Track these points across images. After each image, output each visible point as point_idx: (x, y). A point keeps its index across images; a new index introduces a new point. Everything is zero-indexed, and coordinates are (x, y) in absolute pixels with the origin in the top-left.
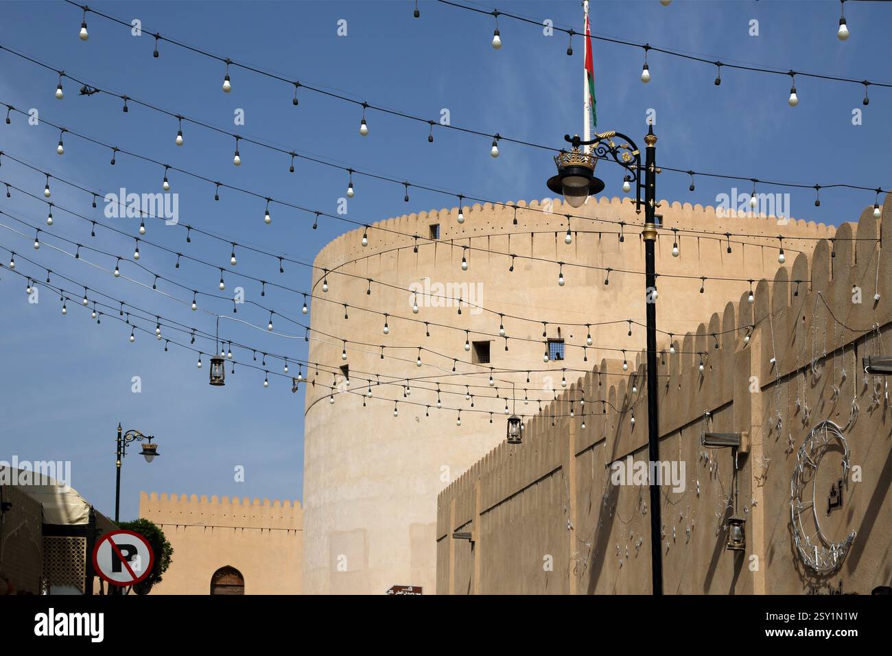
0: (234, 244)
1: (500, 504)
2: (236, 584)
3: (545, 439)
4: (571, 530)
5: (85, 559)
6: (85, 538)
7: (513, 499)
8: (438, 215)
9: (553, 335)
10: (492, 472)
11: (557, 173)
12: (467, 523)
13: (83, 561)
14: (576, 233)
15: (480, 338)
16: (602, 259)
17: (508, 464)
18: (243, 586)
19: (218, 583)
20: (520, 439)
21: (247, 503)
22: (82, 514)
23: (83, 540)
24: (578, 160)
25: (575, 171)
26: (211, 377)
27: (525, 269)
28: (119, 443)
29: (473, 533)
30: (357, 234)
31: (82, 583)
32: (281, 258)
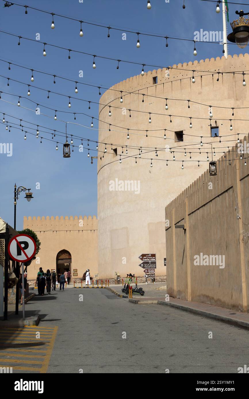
0: (77, 82)
1: (198, 209)
2: (68, 258)
3: (222, 174)
4: (240, 219)
5: (4, 250)
6: (4, 239)
7: (206, 206)
8: (156, 72)
9: (214, 125)
10: (194, 193)
11: (232, 32)
12: (181, 220)
13: (3, 251)
14: (222, 73)
15: (178, 130)
16: (235, 85)
17: (202, 188)
18: (71, 259)
19: (59, 258)
20: (216, 173)
21: (72, 219)
22: (3, 227)
23: (3, 240)
24: (244, 23)
25: (242, 29)
26: (64, 154)
27: (198, 94)
28: (15, 193)
29: (185, 225)
30: (119, 85)
31: (3, 262)
32: (99, 88)
